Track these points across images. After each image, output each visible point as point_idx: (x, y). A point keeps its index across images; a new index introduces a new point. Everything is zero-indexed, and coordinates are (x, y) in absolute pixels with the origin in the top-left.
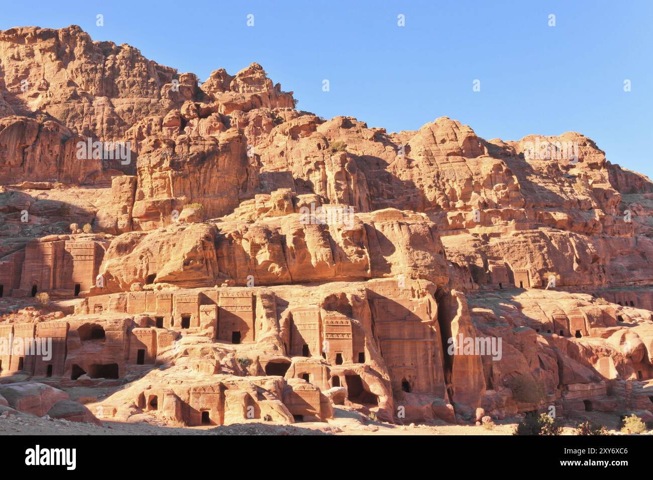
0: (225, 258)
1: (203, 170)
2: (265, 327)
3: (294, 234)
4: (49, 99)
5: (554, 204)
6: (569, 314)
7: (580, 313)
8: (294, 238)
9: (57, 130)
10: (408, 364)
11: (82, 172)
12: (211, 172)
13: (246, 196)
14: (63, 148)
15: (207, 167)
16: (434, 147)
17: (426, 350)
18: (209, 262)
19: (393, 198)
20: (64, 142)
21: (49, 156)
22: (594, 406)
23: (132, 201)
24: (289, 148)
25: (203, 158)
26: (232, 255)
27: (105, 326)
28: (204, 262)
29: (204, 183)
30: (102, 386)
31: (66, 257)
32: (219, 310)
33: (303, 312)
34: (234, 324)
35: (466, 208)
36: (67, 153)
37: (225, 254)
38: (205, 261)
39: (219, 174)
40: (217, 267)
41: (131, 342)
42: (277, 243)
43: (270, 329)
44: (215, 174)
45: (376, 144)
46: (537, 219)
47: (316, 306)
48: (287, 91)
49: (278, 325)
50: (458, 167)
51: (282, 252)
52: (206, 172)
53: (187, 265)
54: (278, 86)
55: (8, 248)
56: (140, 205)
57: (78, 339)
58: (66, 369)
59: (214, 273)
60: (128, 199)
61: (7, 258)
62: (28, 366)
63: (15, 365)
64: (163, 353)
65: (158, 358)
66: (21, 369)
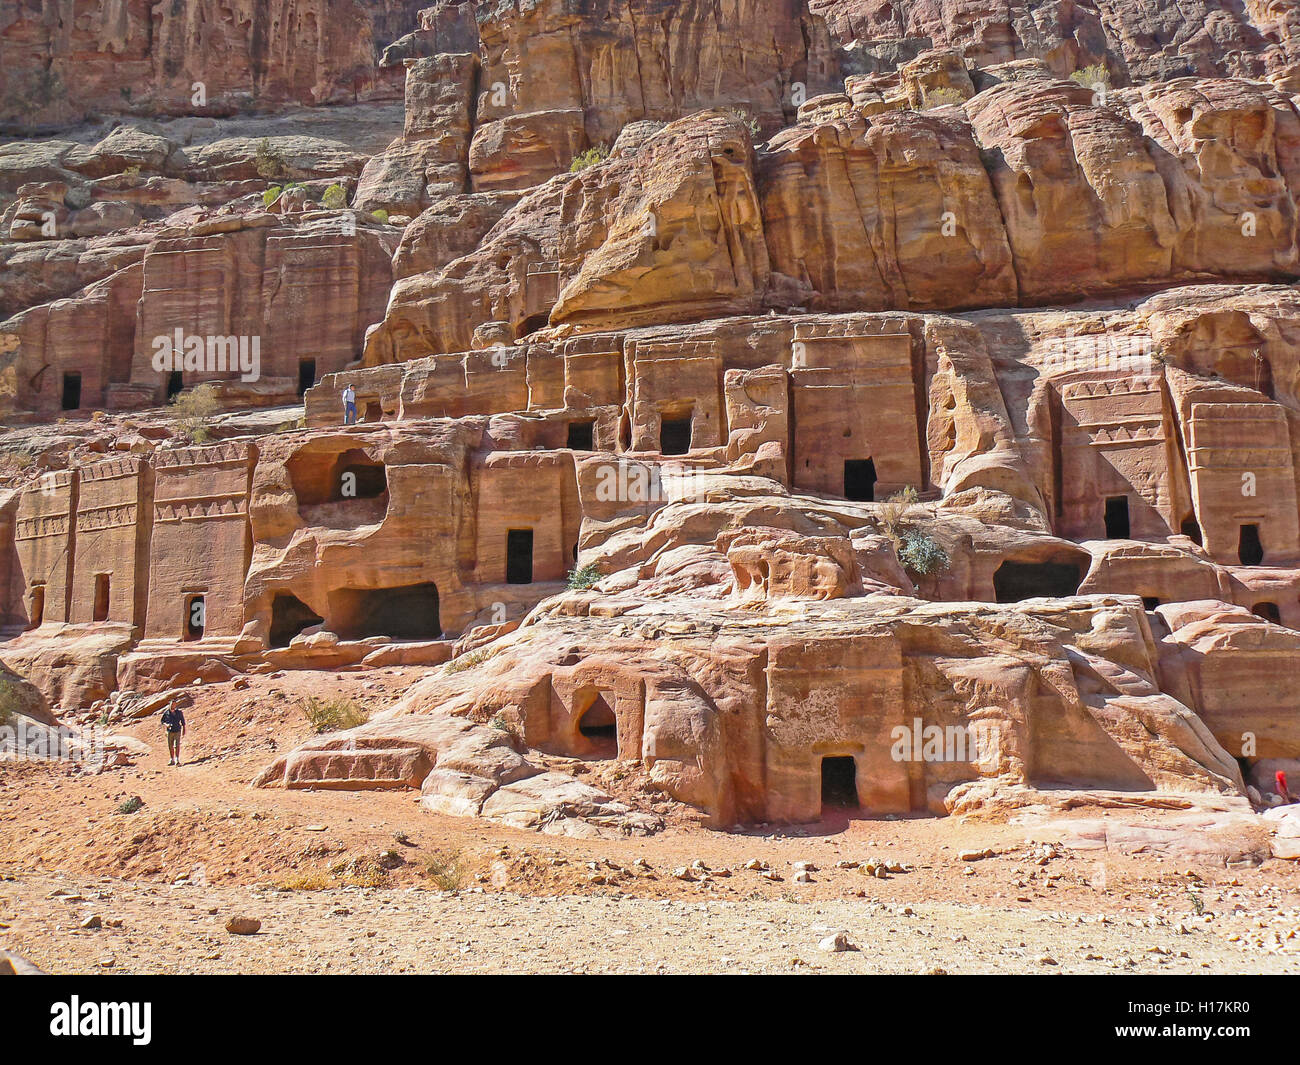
0: (793, 222)
2: (968, 438)
3: (1025, 135)
8: (1028, 147)
11: (320, 70)
18: (737, 237)
26: (817, 210)
27: (385, 446)
28: (721, 237)
30: (377, 663)
31: (268, 279)
33: (1102, 382)
34: (848, 433)
37: (792, 210)
38: (724, 235)
40: (765, 254)
41: (482, 501)
43: (988, 442)
49: (1015, 426)
51: (987, 194)
53: (666, 248)
55: (93, 265)
56: (490, 134)
57: (285, 499)
58: (252, 609)
59: (755, 278)
60: (455, 121)
61: (92, 293)
62: (123, 604)
63: (86, 602)
64: (601, 538)
65: (586, 558)
66: (101, 612)
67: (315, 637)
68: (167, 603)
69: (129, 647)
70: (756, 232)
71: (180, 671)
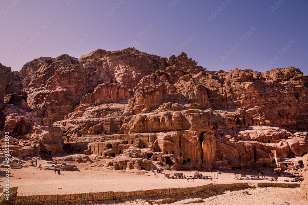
1: (152, 96)
4: (120, 72)
5: (273, 96)
6: (266, 135)
7: (270, 135)
8: (162, 119)
9: (117, 85)
10: (190, 153)
11: (124, 96)
12: (154, 96)
13: (165, 102)
14: (118, 90)
15: (153, 95)
16: (231, 79)
17: (194, 150)
19: (217, 97)
20: (118, 88)
21: (115, 93)
22: (267, 165)
23: (133, 106)
24: (184, 84)
25: (152, 92)
27: (112, 144)
29: (152, 100)
30: (111, 158)
31: (113, 123)
32: (140, 140)
33: (160, 140)
35: (240, 99)
36: (119, 92)
38: (140, 126)
39: (157, 97)
41: (118, 148)
42: (157, 121)
43: (151, 145)
44: (155, 97)
45: (212, 79)
46: (266, 101)
47: (163, 139)
48: (194, 60)
49: (153, 144)
50: (237, 86)
51: (159, 123)
52: (152, 97)
54: (191, 59)
55: (100, 121)
56: (135, 107)
57: (106, 147)
58: (104, 154)
59: (143, 129)
60: (132, 105)
61: (100, 124)
62: (97, 153)
63: (95, 153)
64: (124, 151)
65: (123, 152)
66: (96, 154)
67: (108, 156)
68: (100, 153)
69: (97, 156)
70: (143, 126)
71: (100, 158)
